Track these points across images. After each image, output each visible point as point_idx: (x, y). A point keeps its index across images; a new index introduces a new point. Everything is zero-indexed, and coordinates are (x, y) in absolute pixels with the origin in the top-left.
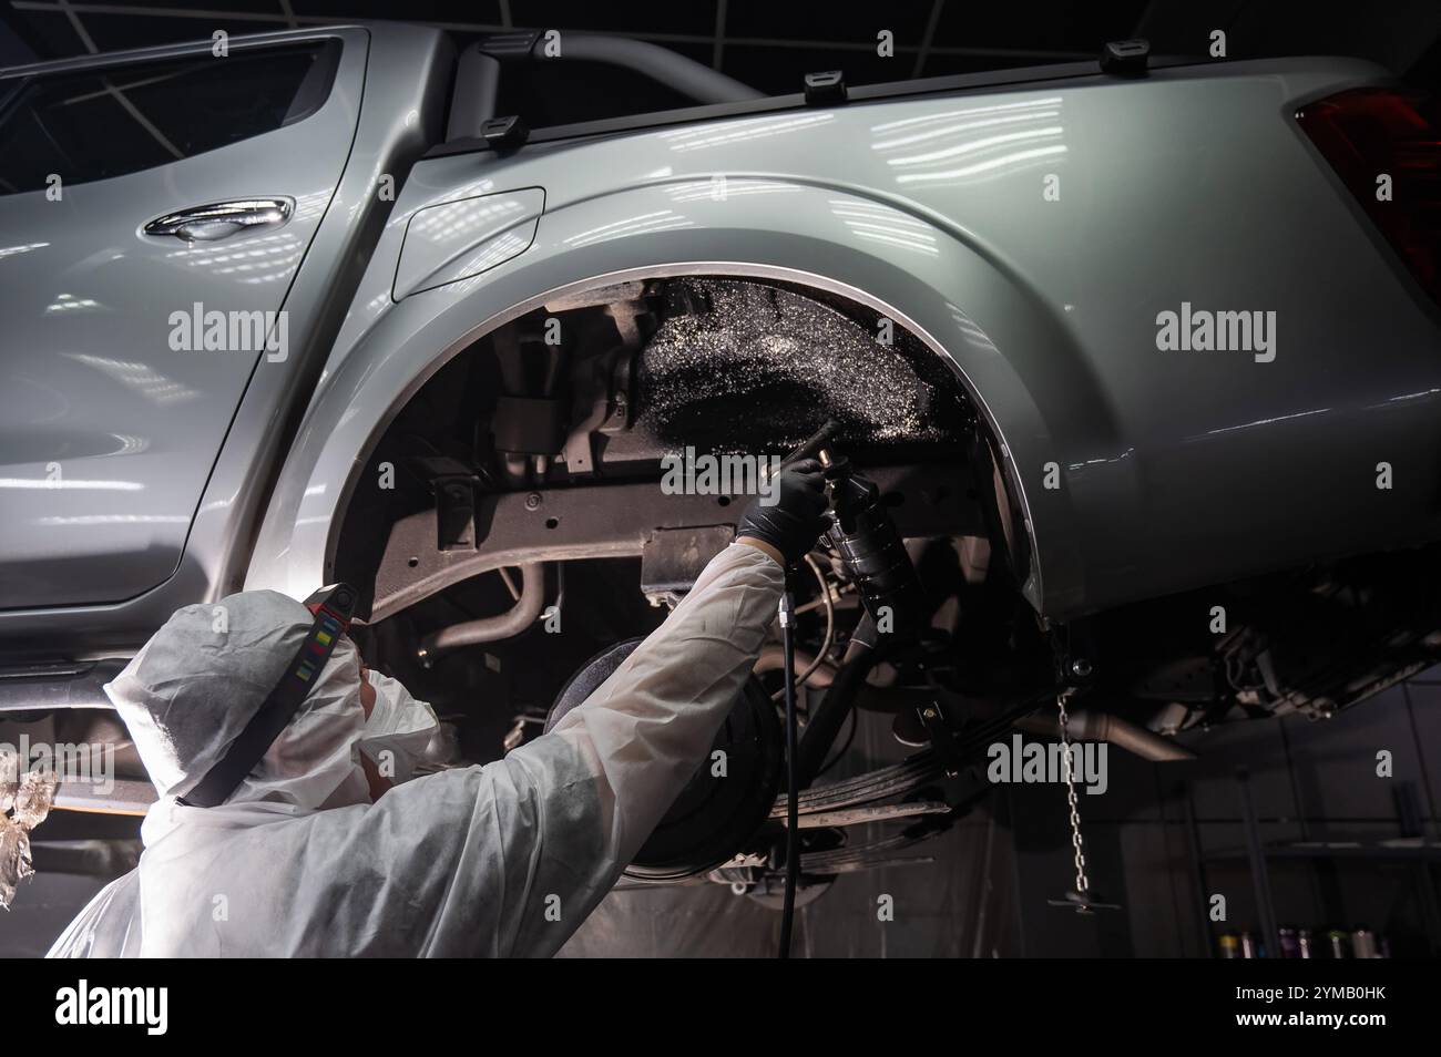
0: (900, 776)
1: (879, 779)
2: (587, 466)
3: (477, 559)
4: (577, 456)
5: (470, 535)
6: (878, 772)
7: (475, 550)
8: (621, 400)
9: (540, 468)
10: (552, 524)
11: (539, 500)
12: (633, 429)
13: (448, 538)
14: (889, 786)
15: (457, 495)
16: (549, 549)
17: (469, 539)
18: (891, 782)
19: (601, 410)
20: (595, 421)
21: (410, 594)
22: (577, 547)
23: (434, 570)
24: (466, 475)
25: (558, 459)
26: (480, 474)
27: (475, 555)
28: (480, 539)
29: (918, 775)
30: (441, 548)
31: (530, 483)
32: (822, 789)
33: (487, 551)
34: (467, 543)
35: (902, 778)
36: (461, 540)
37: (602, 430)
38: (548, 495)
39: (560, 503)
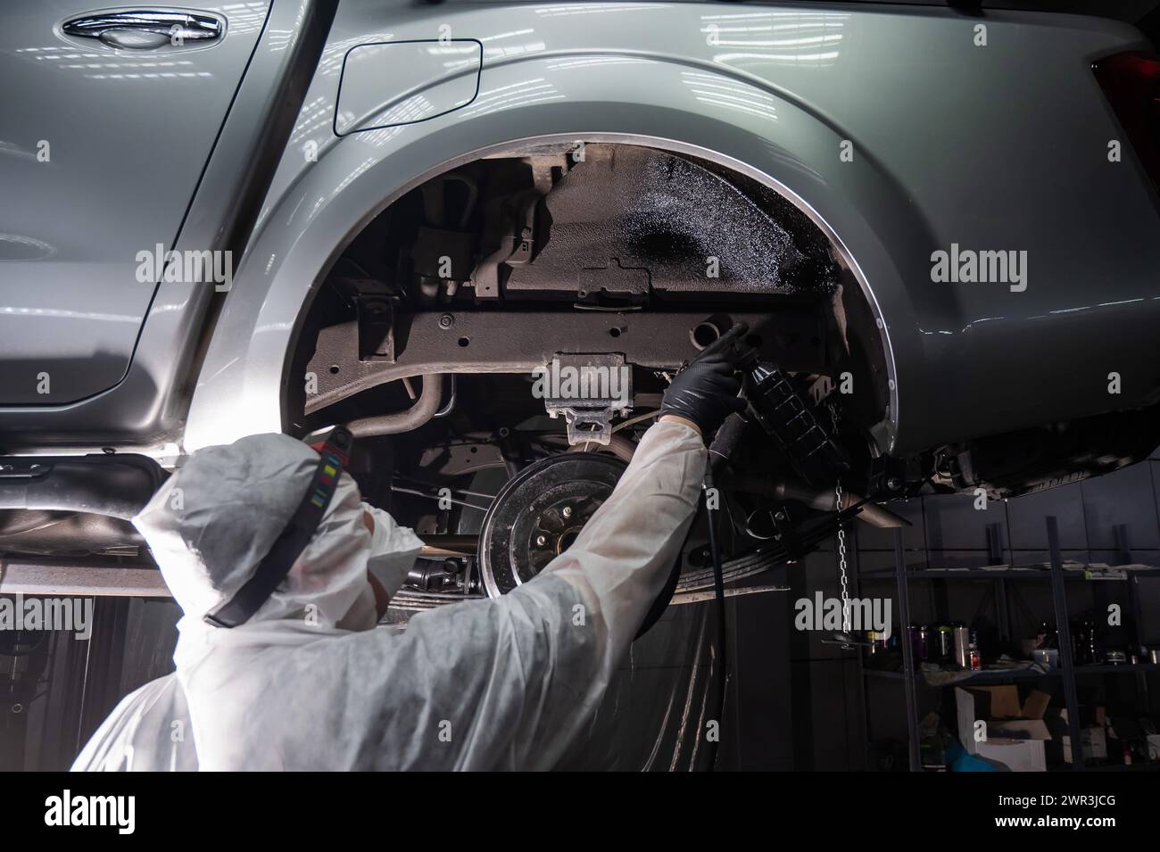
0: (755, 564)
1: (739, 566)
2: (494, 293)
3: (394, 370)
4: (485, 283)
5: (388, 346)
6: (738, 561)
7: (393, 362)
8: (527, 237)
9: (450, 291)
10: (463, 343)
11: (452, 321)
12: (534, 263)
13: (368, 349)
14: (746, 572)
15: (377, 312)
16: (461, 365)
17: (387, 351)
18: (749, 569)
19: (509, 243)
20: (504, 254)
21: (331, 397)
22: (486, 364)
23: (356, 377)
24: (388, 295)
25: (466, 284)
26: (400, 294)
27: (393, 366)
28: (399, 349)
29: (768, 564)
30: (361, 359)
31: (441, 305)
32: (694, 573)
33: (404, 363)
34: (385, 355)
35: (757, 566)
36: (380, 352)
37: (508, 262)
38: (460, 316)
39: (470, 324)
